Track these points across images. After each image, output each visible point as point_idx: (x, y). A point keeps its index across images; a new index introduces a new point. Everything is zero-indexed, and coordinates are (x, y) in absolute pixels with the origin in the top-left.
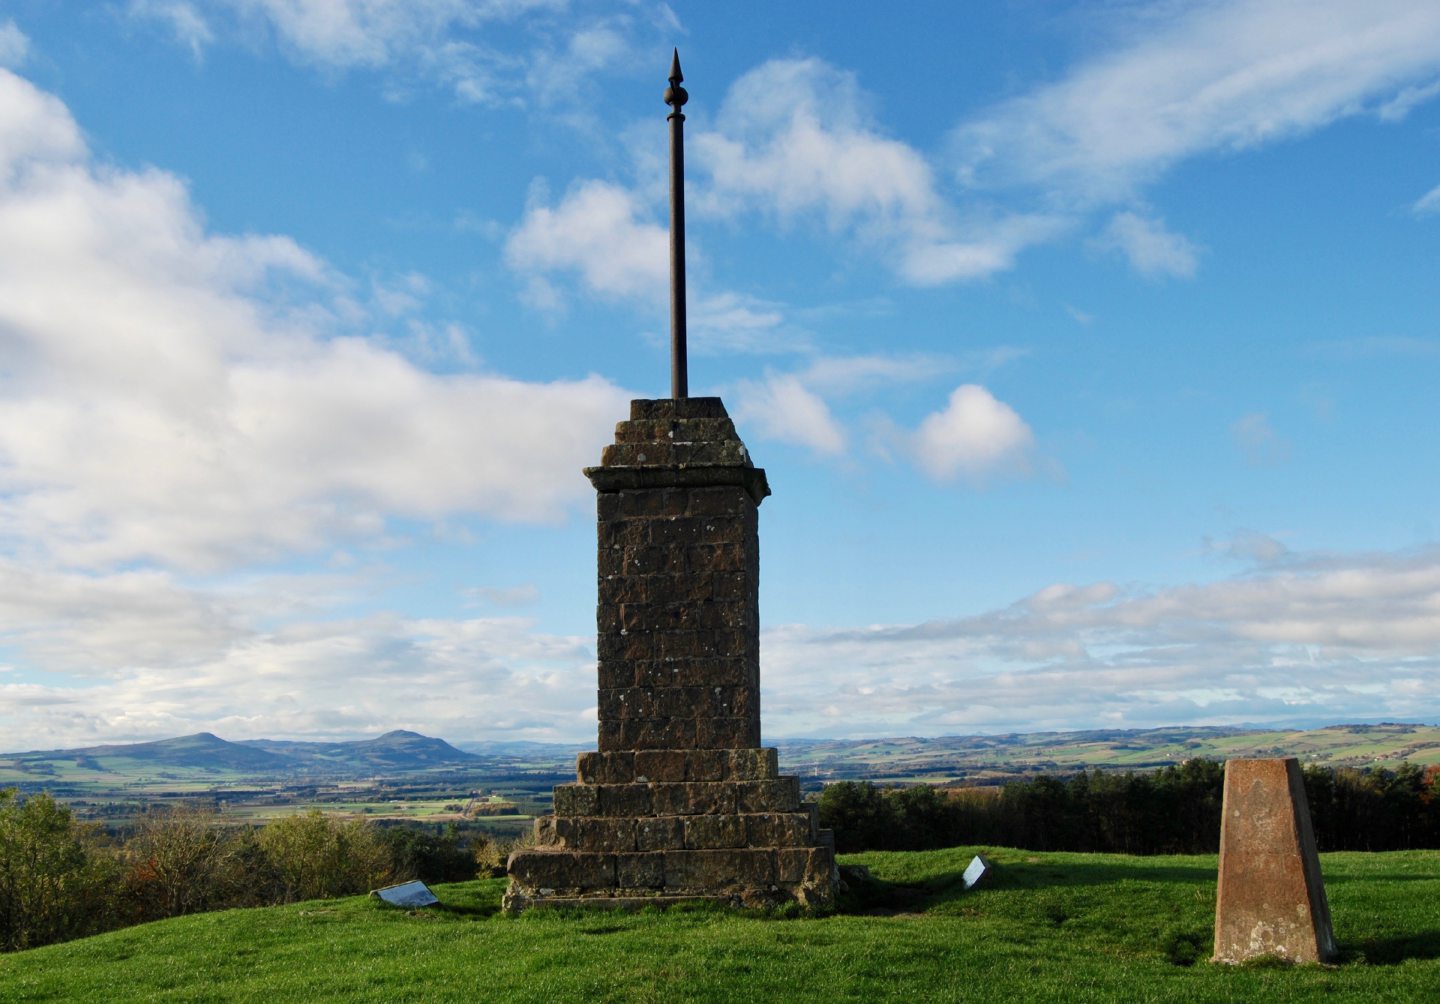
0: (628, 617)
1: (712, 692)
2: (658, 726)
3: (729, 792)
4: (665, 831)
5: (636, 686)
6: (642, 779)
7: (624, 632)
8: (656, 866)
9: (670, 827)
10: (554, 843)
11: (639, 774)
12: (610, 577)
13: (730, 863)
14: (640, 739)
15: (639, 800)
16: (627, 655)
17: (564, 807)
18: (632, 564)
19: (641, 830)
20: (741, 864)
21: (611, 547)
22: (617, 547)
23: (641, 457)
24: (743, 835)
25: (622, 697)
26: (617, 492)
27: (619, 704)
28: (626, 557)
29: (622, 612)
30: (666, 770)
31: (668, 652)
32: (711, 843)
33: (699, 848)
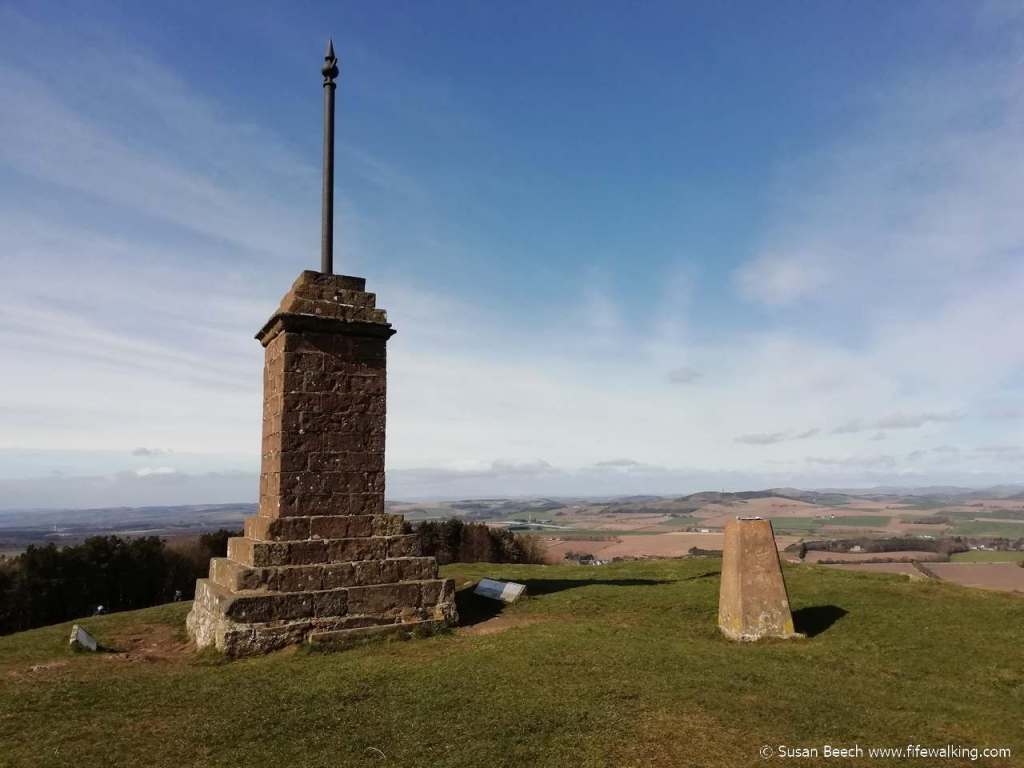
0: (306, 421)
1: (361, 475)
2: (324, 498)
3: (381, 544)
4: (343, 573)
5: (308, 470)
6: (316, 536)
7: (301, 431)
8: (342, 599)
9: (346, 571)
10: (257, 587)
11: (313, 534)
12: (293, 392)
13: (392, 593)
14: (311, 508)
15: (316, 552)
16: (302, 448)
17: (262, 560)
18: (309, 385)
19: (326, 574)
20: (400, 594)
21: (294, 371)
22: (298, 371)
23: (318, 310)
24: (395, 574)
25: (298, 478)
26: (300, 332)
27: (296, 483)
28: (305, 379)
29: (301, 418)
30: (334, 530)
31: (334, 446)
32: (374, 581)
33: (367, 584)
